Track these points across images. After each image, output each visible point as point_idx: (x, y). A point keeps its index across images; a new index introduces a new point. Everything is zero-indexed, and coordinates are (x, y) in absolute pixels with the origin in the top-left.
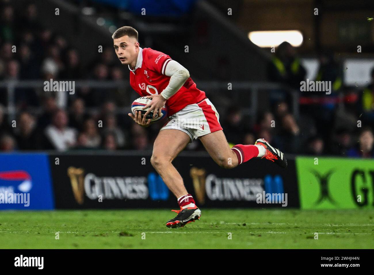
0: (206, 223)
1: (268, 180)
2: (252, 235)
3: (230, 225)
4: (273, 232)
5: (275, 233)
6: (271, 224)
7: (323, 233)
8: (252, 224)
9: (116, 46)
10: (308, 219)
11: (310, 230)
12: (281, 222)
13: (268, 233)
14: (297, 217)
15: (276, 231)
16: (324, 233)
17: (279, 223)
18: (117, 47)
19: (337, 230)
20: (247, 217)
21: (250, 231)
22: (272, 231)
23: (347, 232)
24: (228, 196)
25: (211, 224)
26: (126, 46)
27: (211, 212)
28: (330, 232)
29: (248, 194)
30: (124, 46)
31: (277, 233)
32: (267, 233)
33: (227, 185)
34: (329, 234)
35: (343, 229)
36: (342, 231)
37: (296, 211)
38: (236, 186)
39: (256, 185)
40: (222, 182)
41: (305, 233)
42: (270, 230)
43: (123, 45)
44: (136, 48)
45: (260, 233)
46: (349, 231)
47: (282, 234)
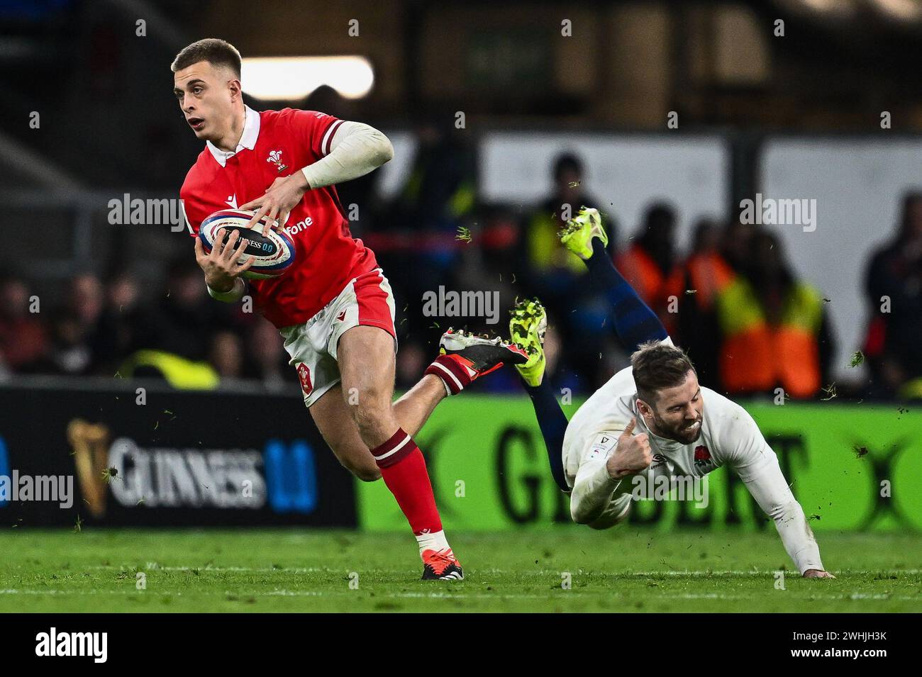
0: (108, 568)
1: (275, 451)
2: (231, 599)
3: (172, 571)
4: (286, 592)
5: (292, 594)
6: (283, 570)
7: (419, 595)
8: (232, 569)
9: (179, 90)
10: (380, 558)
11: (387, 586)
12: (308, 563)
13: (274, 593)
14: (351, 551)
15: (295, 589)
16: (423, 595)
17: (303, 567)
18: (181, 93)
19: (458, 587)
20: (219, 551)
21: (225, 590)
22: (285, 588)
23: (483, 592)
24: (168, 496)
25: (122, 568)
26: (204, 88)
27: (121, 537)
28: (437, 591)
29: (220, 490)
30: (197, 90)
31: (299, 593)
32: (270, 593)
33: (165, 466)
34: (435, 598)
35: (473, 585)
36: (470, 588)
37: (349, 537)
38: (188, 467)
39: (242, 467)
40: (152, 458)
41: (372, 595)
42: (280, 587)
43: (195, 87)
44: (233, 94)
45: (251, 593)
46: (489, 589)
47: (311, 596)
